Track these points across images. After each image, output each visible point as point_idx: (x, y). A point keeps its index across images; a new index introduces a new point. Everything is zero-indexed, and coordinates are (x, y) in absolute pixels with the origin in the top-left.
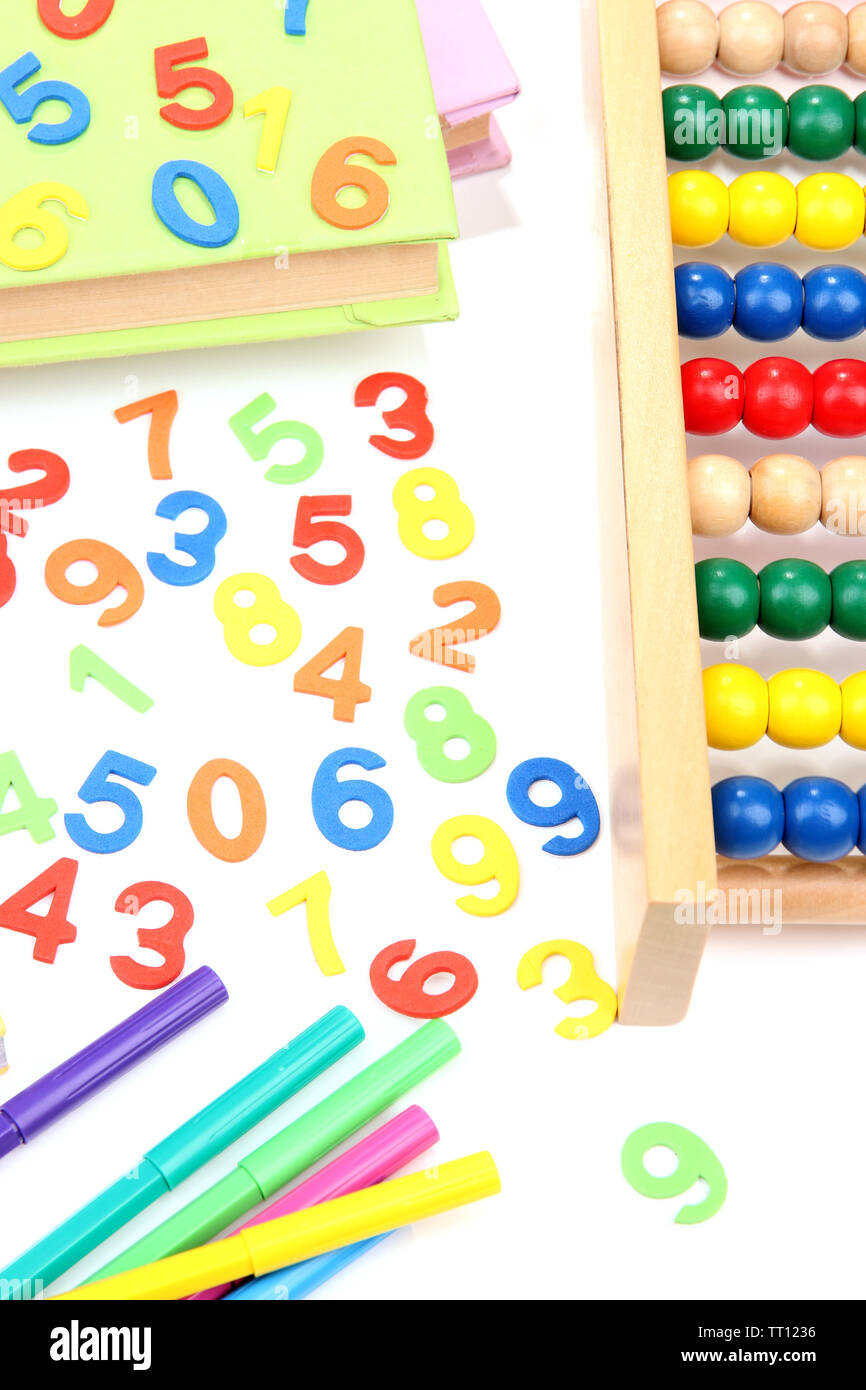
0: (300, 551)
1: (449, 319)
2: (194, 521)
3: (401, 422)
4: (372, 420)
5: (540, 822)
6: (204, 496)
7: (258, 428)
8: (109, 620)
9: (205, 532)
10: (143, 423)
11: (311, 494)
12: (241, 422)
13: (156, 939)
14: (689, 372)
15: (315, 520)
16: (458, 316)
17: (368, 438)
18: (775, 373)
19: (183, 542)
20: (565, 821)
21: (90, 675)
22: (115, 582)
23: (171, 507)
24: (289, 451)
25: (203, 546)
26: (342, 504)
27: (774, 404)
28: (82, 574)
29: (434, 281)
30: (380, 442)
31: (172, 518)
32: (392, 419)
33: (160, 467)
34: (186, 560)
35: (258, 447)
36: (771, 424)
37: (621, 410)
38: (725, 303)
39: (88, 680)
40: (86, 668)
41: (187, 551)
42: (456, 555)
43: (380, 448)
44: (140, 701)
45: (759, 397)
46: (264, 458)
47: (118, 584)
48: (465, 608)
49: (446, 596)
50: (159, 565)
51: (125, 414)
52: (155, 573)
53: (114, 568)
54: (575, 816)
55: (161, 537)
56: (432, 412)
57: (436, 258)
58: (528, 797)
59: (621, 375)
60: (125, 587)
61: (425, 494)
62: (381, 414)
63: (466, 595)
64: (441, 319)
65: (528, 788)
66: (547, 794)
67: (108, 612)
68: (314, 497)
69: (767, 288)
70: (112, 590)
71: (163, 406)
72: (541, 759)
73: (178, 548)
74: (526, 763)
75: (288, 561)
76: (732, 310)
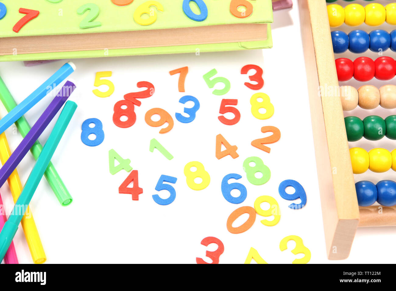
0: (221, 115)
1: (270, 48)
2: (190, 105)
3: (254, 79)
4: (246, 78)
5: (288, 199)
6: (194, 97)
7: (211, 79)
8: (163, 132)
9: (193, 108)
10: (177, 76)
11: (226, 98)
12: (206, 77)
13: (211, 255)
14: (337, 62)
15: (226, 106)
16: (272, 47)
17: (244, 83)
18: (363, 61)
19: (186, 110)
20: (296, 199)
21: (155, 148)
22: (165, 121)
23: (184, 100)
24: (220, 86)
25: (192, 112)
26: (235, 102)
27: (363, 71)
28: (156, 118)
29: (266, 36)
30: (247, 84)
31: (183, 103)
32: (252, 78)
33: (181, 89)
34: (187, 115)
35: (211, 84)
36: (362, 77)
37: (318, 73)
38: (346, 42)
39: (155, 149)
40: (155, 145)
41: (187, 113)
42: (268, 118)
43: (247, 86)
44: (169, 157)
45: (358, 69)
46: (213, 87)
47: (166, 121)
48: (270, 134)
49: (265, 130)
50: (178, 116)
51: (172, 73)
52: (177, 119)
53: (165, 117)
54: (299, 198)
55: (180, 109)
56: (264, 77)
57: (266, 29)
58: (285, 191)
59: (317, 63)
60: (168, 122)
61: (260, 100)
62: (248, 77)
63: (271, 130)
64: (267, 47)
65: (285, 189)
66: (291, 191)
67: (162, 129)
68: (226, 99)
69: (358, 37)
70: (164, 123)
71: (184, 71)
72: (289, 180)
73: (185, 112)
74: (285, 181)
75: (217, 117)
76: (348, 44)
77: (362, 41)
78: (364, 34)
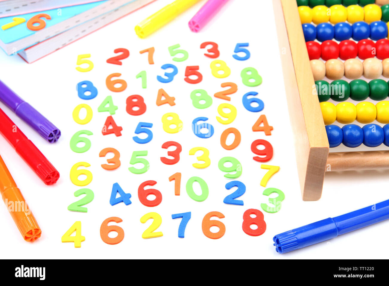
32: (209, 51)
63: (229, 85)
69: (324, 28)
77: (328, 31)
78: (329, 26)
